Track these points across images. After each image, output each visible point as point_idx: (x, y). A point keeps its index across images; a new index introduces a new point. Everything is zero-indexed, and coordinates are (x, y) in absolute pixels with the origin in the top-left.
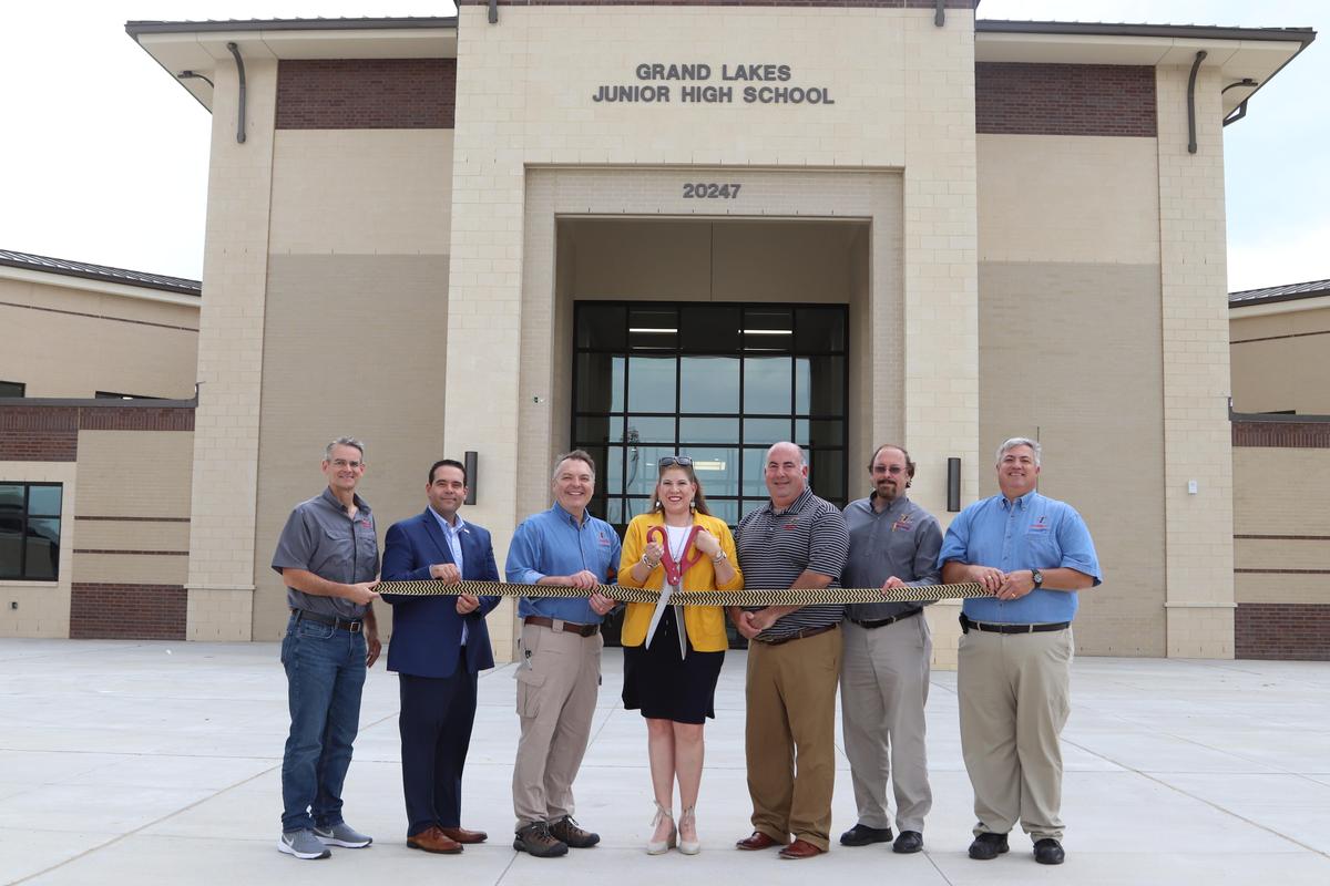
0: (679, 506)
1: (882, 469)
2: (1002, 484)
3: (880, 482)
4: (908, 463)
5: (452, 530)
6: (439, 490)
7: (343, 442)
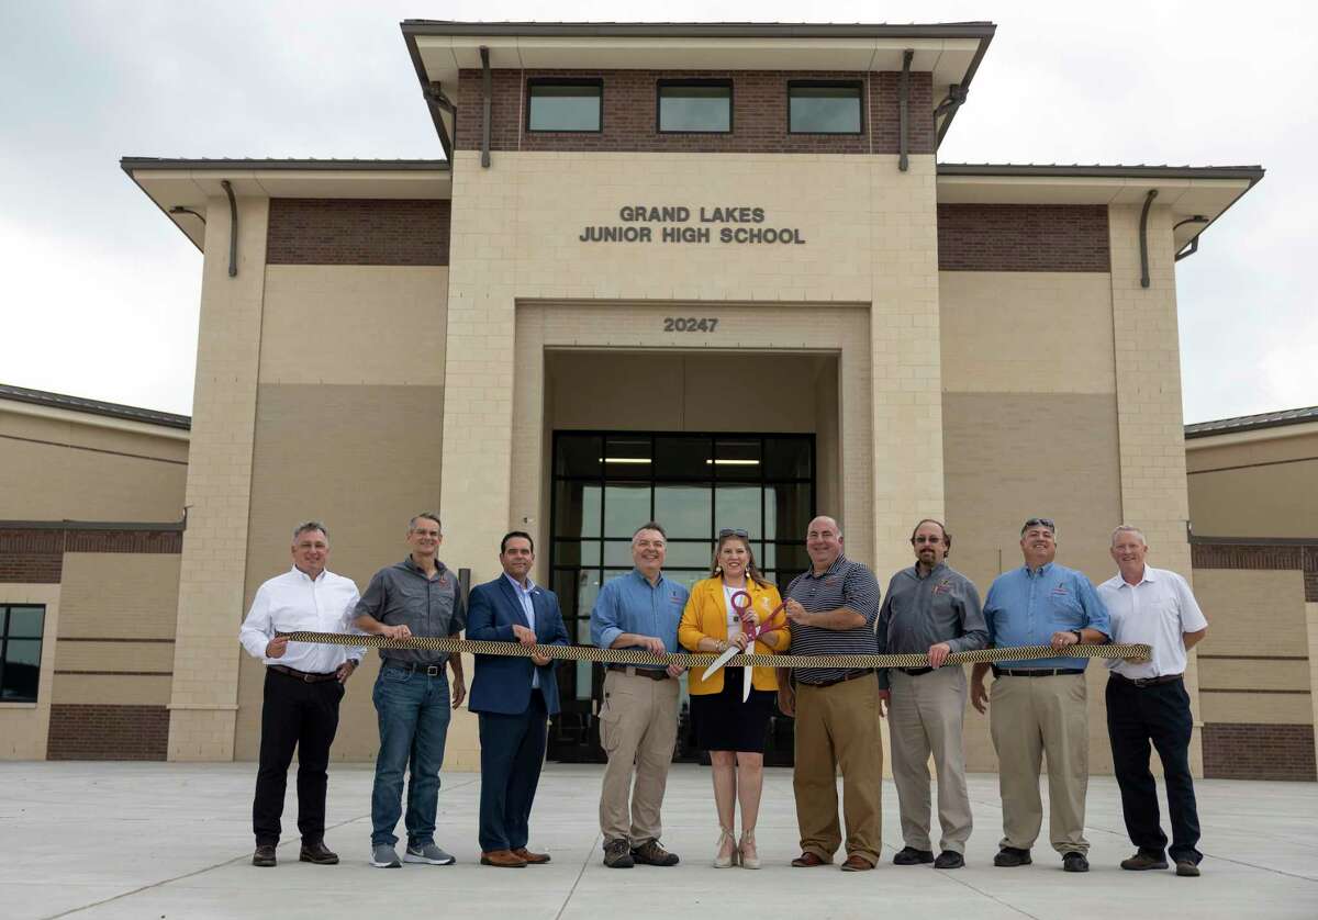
0: (737, 571)
1: (922, 540)
2: (1028, 555)
3: (924, 551)
4: (945, 536)
5: (525, 591)
6: (511, 558)
7: (423, 515)
